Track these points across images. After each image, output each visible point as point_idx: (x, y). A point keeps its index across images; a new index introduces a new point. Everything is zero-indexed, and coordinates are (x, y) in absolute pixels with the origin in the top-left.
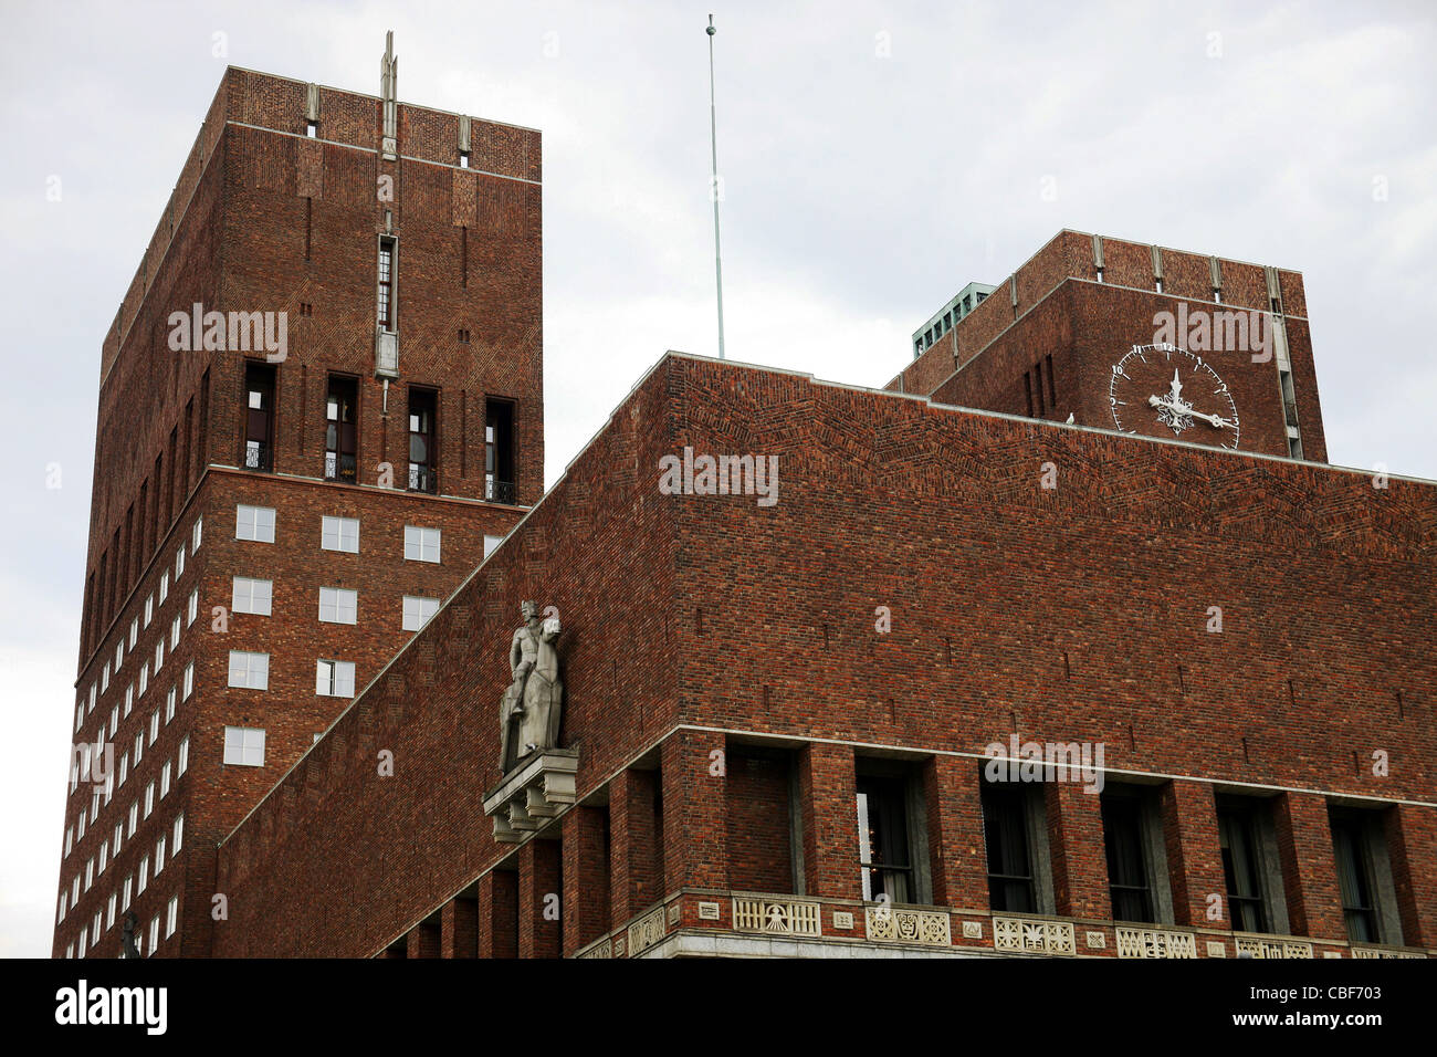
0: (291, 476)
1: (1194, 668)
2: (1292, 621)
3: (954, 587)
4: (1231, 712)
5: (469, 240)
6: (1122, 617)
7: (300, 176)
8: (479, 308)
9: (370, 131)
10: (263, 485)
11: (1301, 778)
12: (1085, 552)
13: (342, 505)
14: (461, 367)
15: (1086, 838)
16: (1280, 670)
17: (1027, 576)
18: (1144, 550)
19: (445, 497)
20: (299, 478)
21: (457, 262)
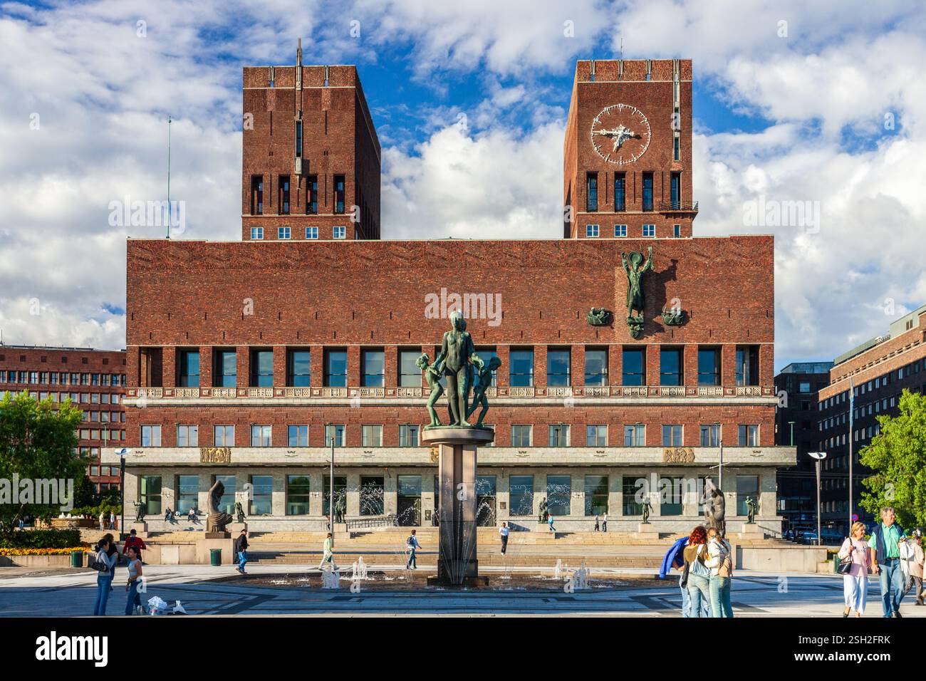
0: (268, 215)
1: (284, 312)
2: (320, 294)
3: (209, 298)
4: (296, 324)
5: (328, 115)
6: (263, 299)
7: (268, 103)
8: (331, 141)
9: (291, 80)
10: (259, 220)
11: (316, 341)
12: (253, 281)
13: (285, 223)
14: (325, 166)
15: (243, 365)
16: (314, 309)
17: (233, 290)
18: (273, 277)
19: (320, 215)
20: (270, 215)
21: (323, 125)
